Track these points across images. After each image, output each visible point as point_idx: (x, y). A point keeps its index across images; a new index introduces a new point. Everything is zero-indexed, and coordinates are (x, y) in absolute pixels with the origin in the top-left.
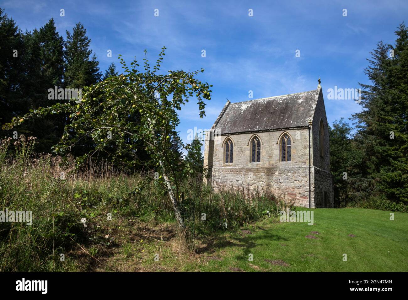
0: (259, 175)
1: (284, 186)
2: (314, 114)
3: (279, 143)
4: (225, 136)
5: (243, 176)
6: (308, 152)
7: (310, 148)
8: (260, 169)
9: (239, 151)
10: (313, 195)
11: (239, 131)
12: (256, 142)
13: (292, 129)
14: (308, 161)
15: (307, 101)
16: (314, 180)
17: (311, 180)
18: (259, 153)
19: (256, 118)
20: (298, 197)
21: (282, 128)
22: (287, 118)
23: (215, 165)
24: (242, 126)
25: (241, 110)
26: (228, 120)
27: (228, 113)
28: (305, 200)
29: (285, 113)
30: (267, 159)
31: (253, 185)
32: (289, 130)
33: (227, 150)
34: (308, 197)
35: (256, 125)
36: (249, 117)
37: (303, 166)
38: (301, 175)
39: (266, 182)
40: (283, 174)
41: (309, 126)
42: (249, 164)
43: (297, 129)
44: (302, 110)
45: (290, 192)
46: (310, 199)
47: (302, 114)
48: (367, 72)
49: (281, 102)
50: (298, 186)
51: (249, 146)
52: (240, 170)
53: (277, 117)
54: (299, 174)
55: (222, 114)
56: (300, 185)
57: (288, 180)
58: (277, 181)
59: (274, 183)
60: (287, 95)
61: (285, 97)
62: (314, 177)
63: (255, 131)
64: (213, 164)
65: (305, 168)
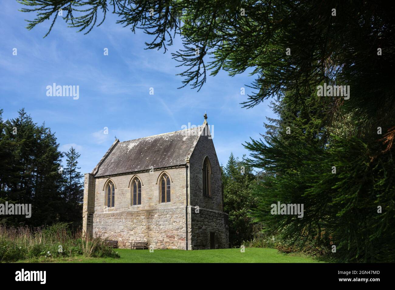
0: (139, 219)
1: (163, 229)
2: (193, 152)
3: (158, 183)
4: (106, 178)
5: (124, 220)
6: (185, 192)
7: (187, 187)
8: (141, 212)
9: (120, 194)
10: (190, 236)
11: (120, 173)
12: (137, 183)
13: (170, 169)
14: (185, 201)
15: (191, 139)
16: (191, 221)
17: (188, 220)
18: (140, 195)
19: (140, 158)
20: (176, 240)
21: (161, 168)
22: (169, 157)
23: (96, 210)
24: (124, 167)
25: (127, 149)
26: (113, 161)
27: (114, 153)
28: (183, 242)
29: (167, 152)
30: (147, 200)
31: (134, 230)
32: (168, 169)
33: (109, 194)
34: (186, 238)
35: (138, 165)
36: (133, 156)
37: (181, 207)
38: (178, 216)
39: (146, 226)
40: (162, 216)
41: (186, 164)
42: (130, 207)
43: (176, 168)
44: (185, 148)
45: (168, 235)
46: (187, 241)
47: (183, 152)
48: (273, 106)
49: (167, 139)
50: (176, 227)
51: (130, 188)
52: (121, 214)
53: (159, 156)
54: (177, 215)
55: (107, 154)
56: (178, 226)
57: (167, 222)
58: (156, 223)
59: (154, 226)
60: (174, 132)
61: (172, 134)
62: (191, 217)
63: (135, 172)
64: (95, 210)
65: (183, 208)
